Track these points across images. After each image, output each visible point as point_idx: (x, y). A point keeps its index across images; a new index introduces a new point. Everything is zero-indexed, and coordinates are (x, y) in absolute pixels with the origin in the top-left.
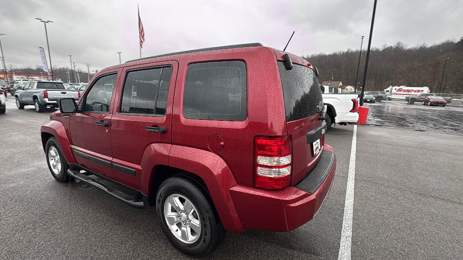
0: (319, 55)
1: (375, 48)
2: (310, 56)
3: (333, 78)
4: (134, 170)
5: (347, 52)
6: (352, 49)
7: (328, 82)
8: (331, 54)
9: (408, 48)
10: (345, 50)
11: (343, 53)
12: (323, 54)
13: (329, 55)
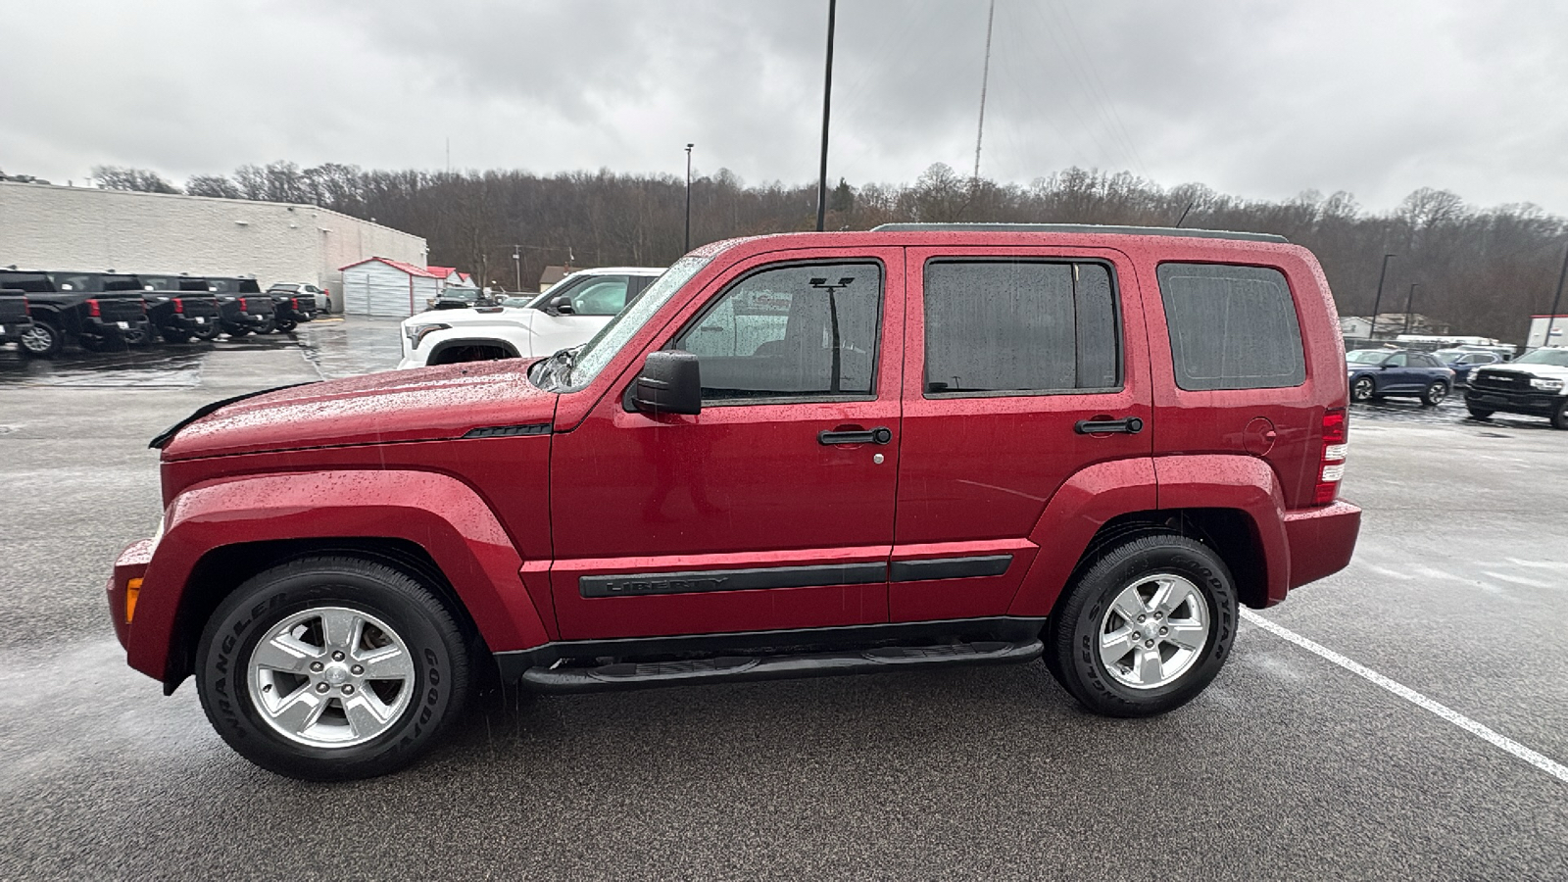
0: (512, 174)
1: (671, 176)
2: (482, 176)
3: (573, 258)
4: (1009, 557)
5: (600, 179)
6: (612, 171)
7: (562, 268)
8: (553, 178)
9: (745, 188)
10: (595, 173)
11: (589, 179)
12: (526, 174)
13: (545, 181)
